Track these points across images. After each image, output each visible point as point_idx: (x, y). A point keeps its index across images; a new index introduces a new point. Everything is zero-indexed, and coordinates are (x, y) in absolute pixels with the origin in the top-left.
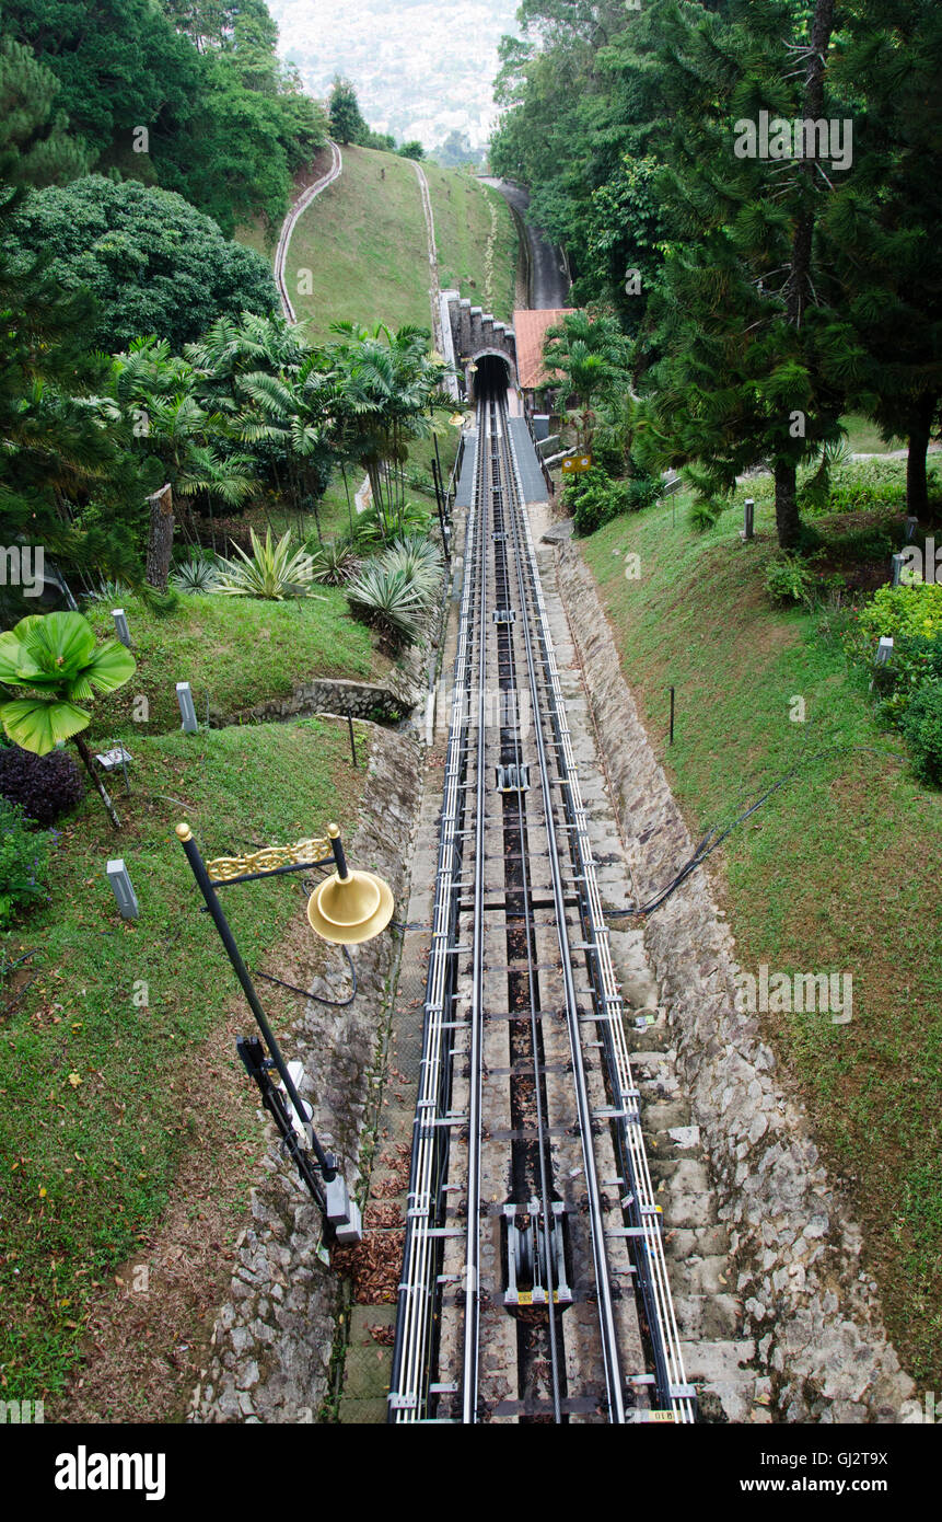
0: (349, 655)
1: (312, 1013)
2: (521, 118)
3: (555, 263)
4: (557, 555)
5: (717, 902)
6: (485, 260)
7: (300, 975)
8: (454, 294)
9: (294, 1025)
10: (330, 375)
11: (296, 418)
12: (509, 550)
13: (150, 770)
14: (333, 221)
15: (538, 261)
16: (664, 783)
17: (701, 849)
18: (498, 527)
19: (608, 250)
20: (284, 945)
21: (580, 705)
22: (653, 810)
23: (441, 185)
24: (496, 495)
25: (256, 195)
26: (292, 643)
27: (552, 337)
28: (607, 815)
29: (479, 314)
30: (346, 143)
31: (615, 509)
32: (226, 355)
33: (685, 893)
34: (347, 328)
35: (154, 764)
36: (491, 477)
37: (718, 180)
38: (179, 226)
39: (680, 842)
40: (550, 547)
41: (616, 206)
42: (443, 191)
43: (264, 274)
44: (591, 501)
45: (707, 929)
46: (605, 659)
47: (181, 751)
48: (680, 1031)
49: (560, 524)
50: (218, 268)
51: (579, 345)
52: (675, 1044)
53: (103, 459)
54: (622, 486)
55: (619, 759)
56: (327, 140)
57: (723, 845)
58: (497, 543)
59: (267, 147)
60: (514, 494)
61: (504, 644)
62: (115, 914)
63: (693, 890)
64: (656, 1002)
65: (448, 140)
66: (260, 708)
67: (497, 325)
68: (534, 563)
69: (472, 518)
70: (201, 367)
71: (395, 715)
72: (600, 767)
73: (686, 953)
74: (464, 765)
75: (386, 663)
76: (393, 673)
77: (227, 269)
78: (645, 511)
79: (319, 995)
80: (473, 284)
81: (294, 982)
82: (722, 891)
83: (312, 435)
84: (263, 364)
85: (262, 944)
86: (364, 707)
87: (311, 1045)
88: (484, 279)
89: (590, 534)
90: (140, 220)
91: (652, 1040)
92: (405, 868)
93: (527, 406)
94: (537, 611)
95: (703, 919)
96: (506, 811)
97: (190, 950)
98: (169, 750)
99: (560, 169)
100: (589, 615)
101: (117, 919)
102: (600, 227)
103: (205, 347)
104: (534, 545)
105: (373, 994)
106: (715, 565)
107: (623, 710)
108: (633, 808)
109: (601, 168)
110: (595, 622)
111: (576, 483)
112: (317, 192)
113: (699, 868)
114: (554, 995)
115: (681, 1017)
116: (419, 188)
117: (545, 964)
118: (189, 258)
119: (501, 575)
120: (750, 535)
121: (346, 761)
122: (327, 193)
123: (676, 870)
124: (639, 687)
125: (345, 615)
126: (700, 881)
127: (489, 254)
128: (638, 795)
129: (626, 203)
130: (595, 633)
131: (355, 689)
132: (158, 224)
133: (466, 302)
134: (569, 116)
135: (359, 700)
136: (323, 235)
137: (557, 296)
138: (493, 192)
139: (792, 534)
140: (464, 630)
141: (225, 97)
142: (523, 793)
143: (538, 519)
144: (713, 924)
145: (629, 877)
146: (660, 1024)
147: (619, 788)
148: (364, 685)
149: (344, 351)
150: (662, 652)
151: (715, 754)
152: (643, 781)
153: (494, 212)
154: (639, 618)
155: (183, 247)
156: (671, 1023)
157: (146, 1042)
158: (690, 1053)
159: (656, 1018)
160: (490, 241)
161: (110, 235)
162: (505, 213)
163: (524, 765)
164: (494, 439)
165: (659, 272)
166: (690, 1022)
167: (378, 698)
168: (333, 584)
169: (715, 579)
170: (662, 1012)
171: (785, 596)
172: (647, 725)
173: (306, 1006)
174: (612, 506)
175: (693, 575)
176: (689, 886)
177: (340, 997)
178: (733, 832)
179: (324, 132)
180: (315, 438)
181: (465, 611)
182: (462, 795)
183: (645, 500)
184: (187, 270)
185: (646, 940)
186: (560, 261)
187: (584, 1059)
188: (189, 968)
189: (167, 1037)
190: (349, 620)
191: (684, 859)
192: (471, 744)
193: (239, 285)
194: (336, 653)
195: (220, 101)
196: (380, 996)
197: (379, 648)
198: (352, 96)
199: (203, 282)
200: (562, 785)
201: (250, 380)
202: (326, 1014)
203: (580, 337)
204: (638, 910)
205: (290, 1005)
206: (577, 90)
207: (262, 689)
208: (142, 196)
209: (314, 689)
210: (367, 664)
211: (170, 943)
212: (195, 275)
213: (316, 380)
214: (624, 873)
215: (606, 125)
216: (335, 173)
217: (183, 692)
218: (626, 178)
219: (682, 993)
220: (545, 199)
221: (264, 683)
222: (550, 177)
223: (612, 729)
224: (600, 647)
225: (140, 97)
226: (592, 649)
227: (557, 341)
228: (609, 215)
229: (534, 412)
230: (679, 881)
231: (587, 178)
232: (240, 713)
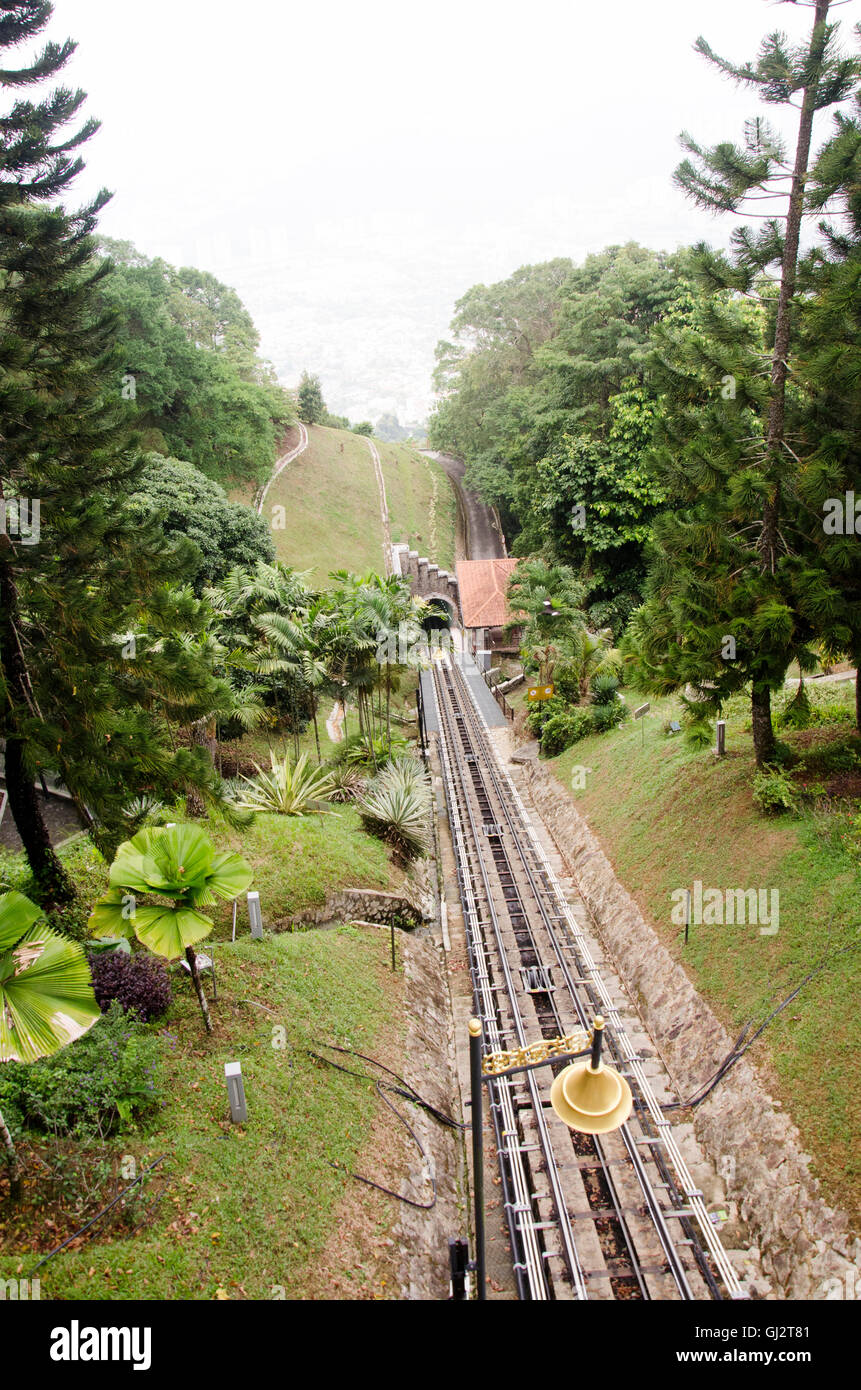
0: (370, 867)
1: (406, 1216)
2: (457, 404)
3: (487, 521)
4: (527, 774)
5: (770, 1092)
6: (429, 518)
7: (389, 1177)
8: (404, 547)
9: (394, 1230)
10: (333, 616)
11: (307, 653)
12: (483, 770)
13: (231, 974)
14: (300, 486)
15: (473, 519)
16: (686, 981)
17: (740, 1041)
18: (468, 750)
19: (552, 510)
20: (372, 1147)
21: (580, 909)
22: (678, 1006)
23: (390, 456)
24: (460, 721)
25: (249, 466)
26: (322, 855)
27: (513, 583)
28: (630, 1012)
29: (425, 564)
30: (311, 423)
31: (580, 732)
32: (242, 598)
33: (732, 1084)
34: (344, 576)
35: (233, 968)
36: (451, 705)
37: (708, 456)
38: (192, 490)
39: (715, 1036)
40: (518, 767)
41: (557, 474)
42: (391, 461)
43: (262, 529)
44: (557, 726)
45: (764, 1121)
46: (596, 867)
47: (255, 957)
48: (758, 1227)
49: (525, 746)
50: (224, 524)
51: (540, 590)
52: (755, 1241)
53: (196, 688)
54: (584, 710)
55: (631, 959)
56: (296, 421)
57: (764, 1037)
58: (470, 764)
59: (258, 426)
60: (476, 721)
61: (499, 855)
62: (224, 1118)
63: (739, 1081)
64: (722, 1197)
65: (381, 420)
66: (297, 917)
67: (441, 573)
68: (510, 781)
69: (443, 742)
70: (218, 607)
71: (412, 922)
72: (612, 968)
73: (747, 1145)
75: (400, 873)
76: (406, 882)
77: (232, 525)
78: (610, 733)
79: (408, 1198)
80: (419, 539)
81: (386, 1185)
82: (773, 1082)
83: (320, 668)
84: (273, 605)
85: (355, 1147)
86: (385, 915)
87: (411, 1251)
88: (429, 534)
89: (556, 754)
90: (160, 485)
91: (731, 1237)
92: (449, 1068)
94: (522, 824)
95: (758, 1110)
96: (539, 1011)
97: (296, 1154)
98: (245, 957)
99: (491, 443)
100: (571, 827)
101: (228, 1122)
102: (543, 491)
103: (222, 591)
104: (505, 767)
105: (449, 1195)
106: (693, 780)
107: (626, 914)
108: (657, 1005)
109: (539, 443)
110: (579, 834)
111: (539, 710)
112: (286, 463)
113: (742, 1060)
114: (631, 1192)
115: (755, 1211)
116: (371, 459)
117: (613, 1160)
118: (200, 516)
119: (481, 792)
120: (722, 752)
121: (385, 965)
122: (296, 463)
123: (716, 1063)
124: (638, 892)
125: (359, 830)
126: (745, 1072)
127: (432, 513)
128: (660, 992)
129: (567, 471)
130: (582, 844)
131: (378, 898)
132: (174, 488)
133: (414, 553)
134: (498, 402)
135: (381, 908)
136: (292, 497)
137: (491, 549)
138: (432, 463)
139: (768, 751)
140: (462, 842)
141: (227, 387)
142: (551, 993)
143: (502, 744)
144: (770, 1114)
145: (665, 1071)
146: (733, 1219)
147: (637, 986)
148: (385, 894)
149: (341, 595)
150: (658, 857)
151: (735, 951)
152: (662, 979)
153: (435, 479)
154: (625, 828)
155: (196, 507)
156: (745, 1218)
157: (275, 1252)
158: (775, 1250)
159: (728, 1213)
160: (432, 503)
161: (136, 496)
162: (444, 480)
163: (545, 967)
164: (445, 671)
165: (596, 528)
166: (767, 1217)
167: (397, 906)
168: (341, 801)
169: (698, 791)
170: (733, 1206)
171: (774, 805)
172: (655, 927)
173: (400, 1210)
174: (577, 729)
175: (674, 789)
176: (734, 1078)
177: (424, 1199)
178: (771, 1023)
179: (294, 414)
180: (324, 670)
181: (458, 825)
182: (493, 996)
183: (609, 723)
184: (199, 526)
185: (698, 1133)
186: (492, 518)
187: (680, 1258)
188: (299, 1172)
189: (290, 1245)
190: (364, 834)
191: (724, 1050)
192: (490, 948)
193: (242, 539)
194: (360, 864)
195: (223, 390)
196: (454, 1197)
197: (392, 860)
198: (317, 387)
199: (211, 536)
200: (586, 985)
201: (266, 620)
202: (417, 1217)
203: (540, 583)
204: (682, 1102)
205: (387, 1209)
206: (504, 383)
207: (300, 898)
208: (161, 465)
209: (344, 899)
210: (386, 875)
211: (278, 1147)
212: (205, 530)
213: (322, 620)
214: (659, 1068)
215: (545, 410)
216: (302, 447)
217: (254, 901)
218: (564, 452)
219: (751, 1186)
220: (479, 468)
221: (301, 893)
222: (483, 450)
223: (618, 931)
224: (589, 856)
225: (160, 387)
226: (580, 859)
227: (521, 587)
228: (551, 481)
230: (722, 1074)
231: (528, 451)
232: (280, 921)
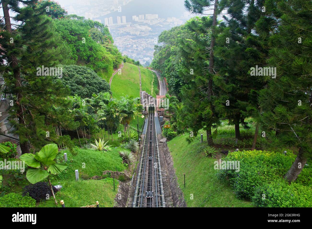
4: (163, 145)
8: (145, 92)
12: (153, 144)
14: (121, 77)
15: (162, 86)
18: (151, 139)
24: (151, 132)
29: (149, 96)
30: (125, 62)
36: (150, 128)
40: (161, 144)
42: (143, 72)
58: (150, 142)
60: (155, 132)
61: (150, 164)
68: (158, 147)
69: (145, 137)
74: (139, 191)
88: (151, 89)
89: (170, 141)
93: (158, 115)
94: (158, 157)
96: (147, 202)
100: (169, 158)
104: (158, 143)
108: (176, 202)
110: (170, 160)
112: (118, 71)
116: (138, 71)
119: (151, 149)
127: (152, 84)
133: (147, 93)
135: (117, 175)
136: (119, 80)
139: (211, 143)
140: (142, 161)
142: (152, 198)
147: (173, 198)
148: (118, 172)
160: (152, 82)
163: (152, 192)
164: (151, 121)
167: (121, 175)
181: (142, 157)
182: (138, 198)
192: (141, 186)
200: (160, 196)
216: (122, 68)
217: (76, 172)
229: (160, 116)
